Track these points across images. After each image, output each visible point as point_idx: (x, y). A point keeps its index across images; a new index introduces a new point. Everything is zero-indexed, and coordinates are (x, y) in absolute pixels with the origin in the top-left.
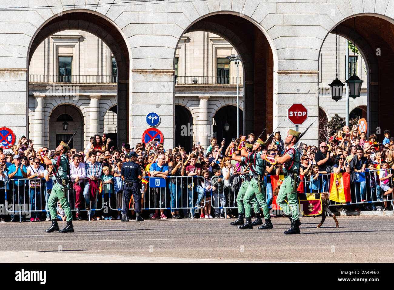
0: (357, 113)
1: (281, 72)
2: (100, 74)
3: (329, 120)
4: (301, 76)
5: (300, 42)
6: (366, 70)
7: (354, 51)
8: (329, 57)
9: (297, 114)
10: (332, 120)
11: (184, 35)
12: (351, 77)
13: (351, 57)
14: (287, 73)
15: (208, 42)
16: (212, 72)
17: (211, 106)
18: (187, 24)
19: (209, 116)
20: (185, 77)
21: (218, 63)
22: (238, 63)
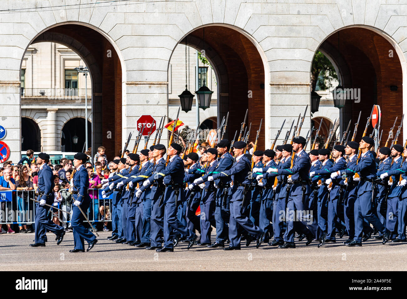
0: (208, 124)
1: (129, 83)
4: (150, 87)
5: (149, 53)
6: (216, 81)
7: (204, 61)
8: (179, 68)
9: (146, 125)
10: (183, 132)
11: (30, 46)
12: (201, 88)
13: (201, 68)
14: (136, 84)
15: (55, 53)
16: (60, 83)
17: (59, 119)
18: (34, 34)
19: (57, 129)
20: (32, 89)
21: (66, 74)
22: (87, 75)
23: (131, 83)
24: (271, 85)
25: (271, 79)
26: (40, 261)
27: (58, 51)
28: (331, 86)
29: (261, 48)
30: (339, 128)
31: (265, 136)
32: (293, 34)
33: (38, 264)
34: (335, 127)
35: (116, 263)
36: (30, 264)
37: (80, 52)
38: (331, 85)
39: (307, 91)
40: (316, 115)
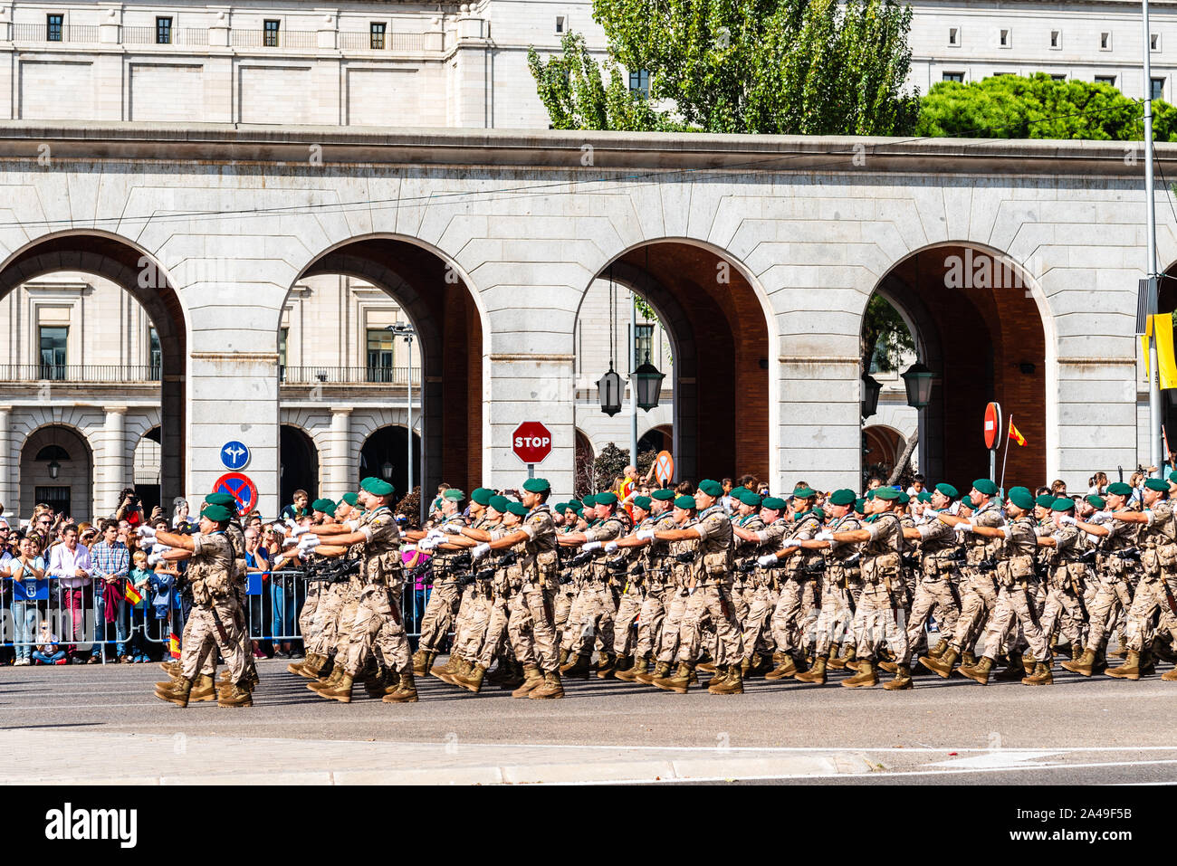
0: (653, 441)
1: (497, 356)
2: (125, 363)
3: (597, 454)
4: (539, 365)
5: (537, 297)
6: (670, 354)
7: (646, 314)
8: (596, 327)
9: (531, 442)
10: (603, 455)
11: (298, 283)
12: (641, 367)
13: (640, 326)
14: (511, 359)
15: (348, 297)
16: (357, 359)
17: (356, 428)
18: (305, 260)
19: (350, 449)
20: (302, 368)
21: (370, 339)
22: (411, 340)
23: (500, 356)
24: (781, 361)
25: (782, 348)
26: (320, 715)
27: (354, 292)
28: (902, 365)
29: (761, 287)
30: (917, 448)
31: (768, 464)
32: (825, 261)
33: (316, 722)
34: (909, 446)
35: (473, 721)
36: (299, 722)
37: (399, 295)
38: (902, 361)
39: (854, 373)
40: (871, 421)
